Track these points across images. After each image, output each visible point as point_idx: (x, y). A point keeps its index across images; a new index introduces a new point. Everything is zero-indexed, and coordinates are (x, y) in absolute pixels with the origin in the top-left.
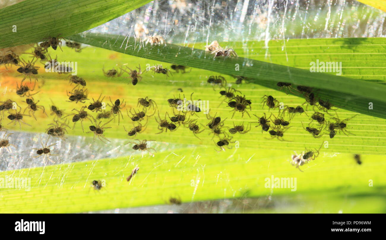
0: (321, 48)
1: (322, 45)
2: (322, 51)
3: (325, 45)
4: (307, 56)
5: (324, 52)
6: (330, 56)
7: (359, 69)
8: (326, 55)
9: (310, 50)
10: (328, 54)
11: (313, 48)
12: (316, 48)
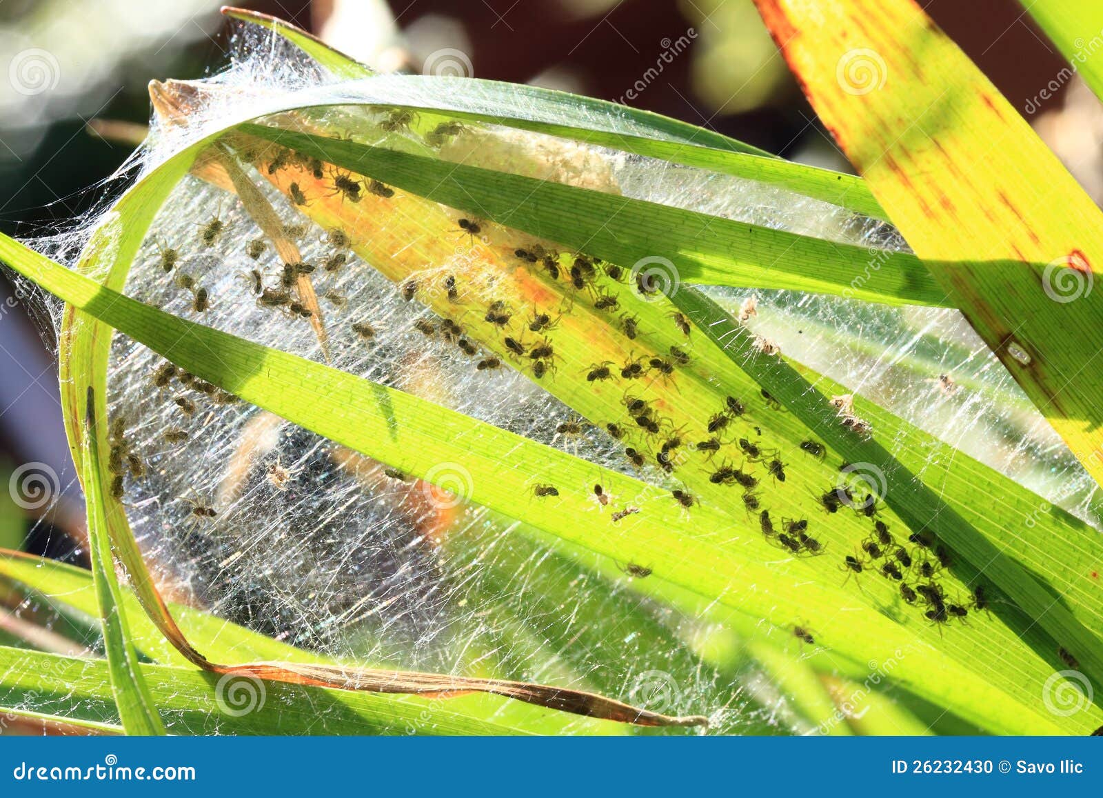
0: (989, 483)
1: (992, 482)
2: (988, 489)
3: (998, 485)
4: (963, 484)
5: (990, 492)
6: (995, 502)
7: (1026, 546)
8: (988, 498)
9: (973, 479)
10: (995, 499)
11: (978, 477)
12: (982, 481)
